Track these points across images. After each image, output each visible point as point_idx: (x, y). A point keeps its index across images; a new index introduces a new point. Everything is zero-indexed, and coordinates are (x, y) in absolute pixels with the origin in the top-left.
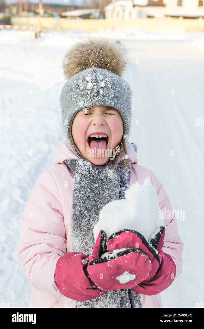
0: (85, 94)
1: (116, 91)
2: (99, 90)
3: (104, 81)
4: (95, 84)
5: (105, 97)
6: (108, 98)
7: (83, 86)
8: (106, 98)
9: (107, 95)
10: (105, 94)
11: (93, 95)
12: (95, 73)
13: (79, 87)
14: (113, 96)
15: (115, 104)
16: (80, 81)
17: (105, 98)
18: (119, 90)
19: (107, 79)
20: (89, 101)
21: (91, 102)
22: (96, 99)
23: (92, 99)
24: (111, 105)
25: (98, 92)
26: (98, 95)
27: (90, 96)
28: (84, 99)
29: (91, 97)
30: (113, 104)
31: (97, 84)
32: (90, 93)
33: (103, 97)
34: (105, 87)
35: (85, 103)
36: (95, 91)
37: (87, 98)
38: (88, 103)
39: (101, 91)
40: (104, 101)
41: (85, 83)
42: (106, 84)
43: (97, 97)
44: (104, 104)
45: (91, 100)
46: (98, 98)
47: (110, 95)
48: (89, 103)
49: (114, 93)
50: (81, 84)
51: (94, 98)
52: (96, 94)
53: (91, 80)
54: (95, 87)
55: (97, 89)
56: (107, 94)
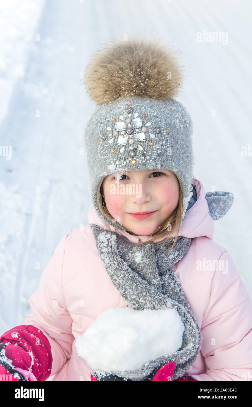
0: (116, 153)
1: (164, 142)
2: (136, 146)
3: (144, 129)
4: (131, 136)
5: (146, 157)
6: (151, 158)
7: (112, 139)
8: (148, 157)
9: (150, 153)
10: (146, 151)
11: (128, 155)
12: (131, 113)
13: (107, 139)
14: (159, 152)
15: (162, 165)
16: (109, 129)
17: (146, 159)
18: (168, 139)
19: (149, 124)
20: (123, 165)
21: (125, 166)
22: (133, 162)
23: (128, 161)
24: (156, 168)
25: (136, 149)
26: (135, 155)
27: (123, 157)
28: (115, 160)
29: (125, 158)
30: (159, 166)
31: (133, 137)
32: (124, 152)
33: (143, 158)
34: (146, 140)
35: (118, 166)
36: (131, 148)
37: (121, 159)
38: (121, 167)
39: (141, 148)
40: (145, 164)
41: (115, 133)
42: (147, 134)
43: (135, 158)
44: (146, 168)
45: (125, 163)
46: (136, 160)
47: (155, 152)
48: (123, 167)
49: (160, 147)
50: (110, 135)
51: (130, 159)
52: (132, 154)
53: (125, 130)
54: (131, 141)
55: (134, 144)
56: (149, 151)
